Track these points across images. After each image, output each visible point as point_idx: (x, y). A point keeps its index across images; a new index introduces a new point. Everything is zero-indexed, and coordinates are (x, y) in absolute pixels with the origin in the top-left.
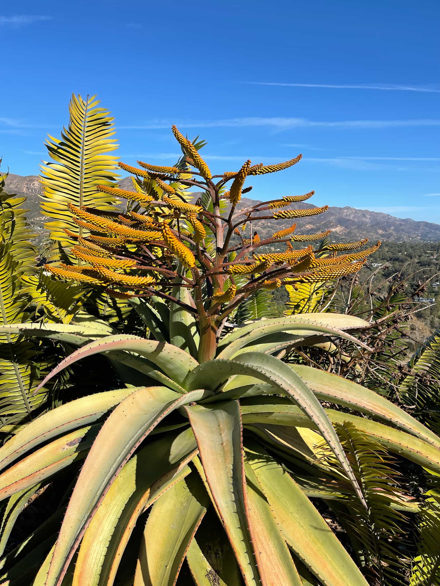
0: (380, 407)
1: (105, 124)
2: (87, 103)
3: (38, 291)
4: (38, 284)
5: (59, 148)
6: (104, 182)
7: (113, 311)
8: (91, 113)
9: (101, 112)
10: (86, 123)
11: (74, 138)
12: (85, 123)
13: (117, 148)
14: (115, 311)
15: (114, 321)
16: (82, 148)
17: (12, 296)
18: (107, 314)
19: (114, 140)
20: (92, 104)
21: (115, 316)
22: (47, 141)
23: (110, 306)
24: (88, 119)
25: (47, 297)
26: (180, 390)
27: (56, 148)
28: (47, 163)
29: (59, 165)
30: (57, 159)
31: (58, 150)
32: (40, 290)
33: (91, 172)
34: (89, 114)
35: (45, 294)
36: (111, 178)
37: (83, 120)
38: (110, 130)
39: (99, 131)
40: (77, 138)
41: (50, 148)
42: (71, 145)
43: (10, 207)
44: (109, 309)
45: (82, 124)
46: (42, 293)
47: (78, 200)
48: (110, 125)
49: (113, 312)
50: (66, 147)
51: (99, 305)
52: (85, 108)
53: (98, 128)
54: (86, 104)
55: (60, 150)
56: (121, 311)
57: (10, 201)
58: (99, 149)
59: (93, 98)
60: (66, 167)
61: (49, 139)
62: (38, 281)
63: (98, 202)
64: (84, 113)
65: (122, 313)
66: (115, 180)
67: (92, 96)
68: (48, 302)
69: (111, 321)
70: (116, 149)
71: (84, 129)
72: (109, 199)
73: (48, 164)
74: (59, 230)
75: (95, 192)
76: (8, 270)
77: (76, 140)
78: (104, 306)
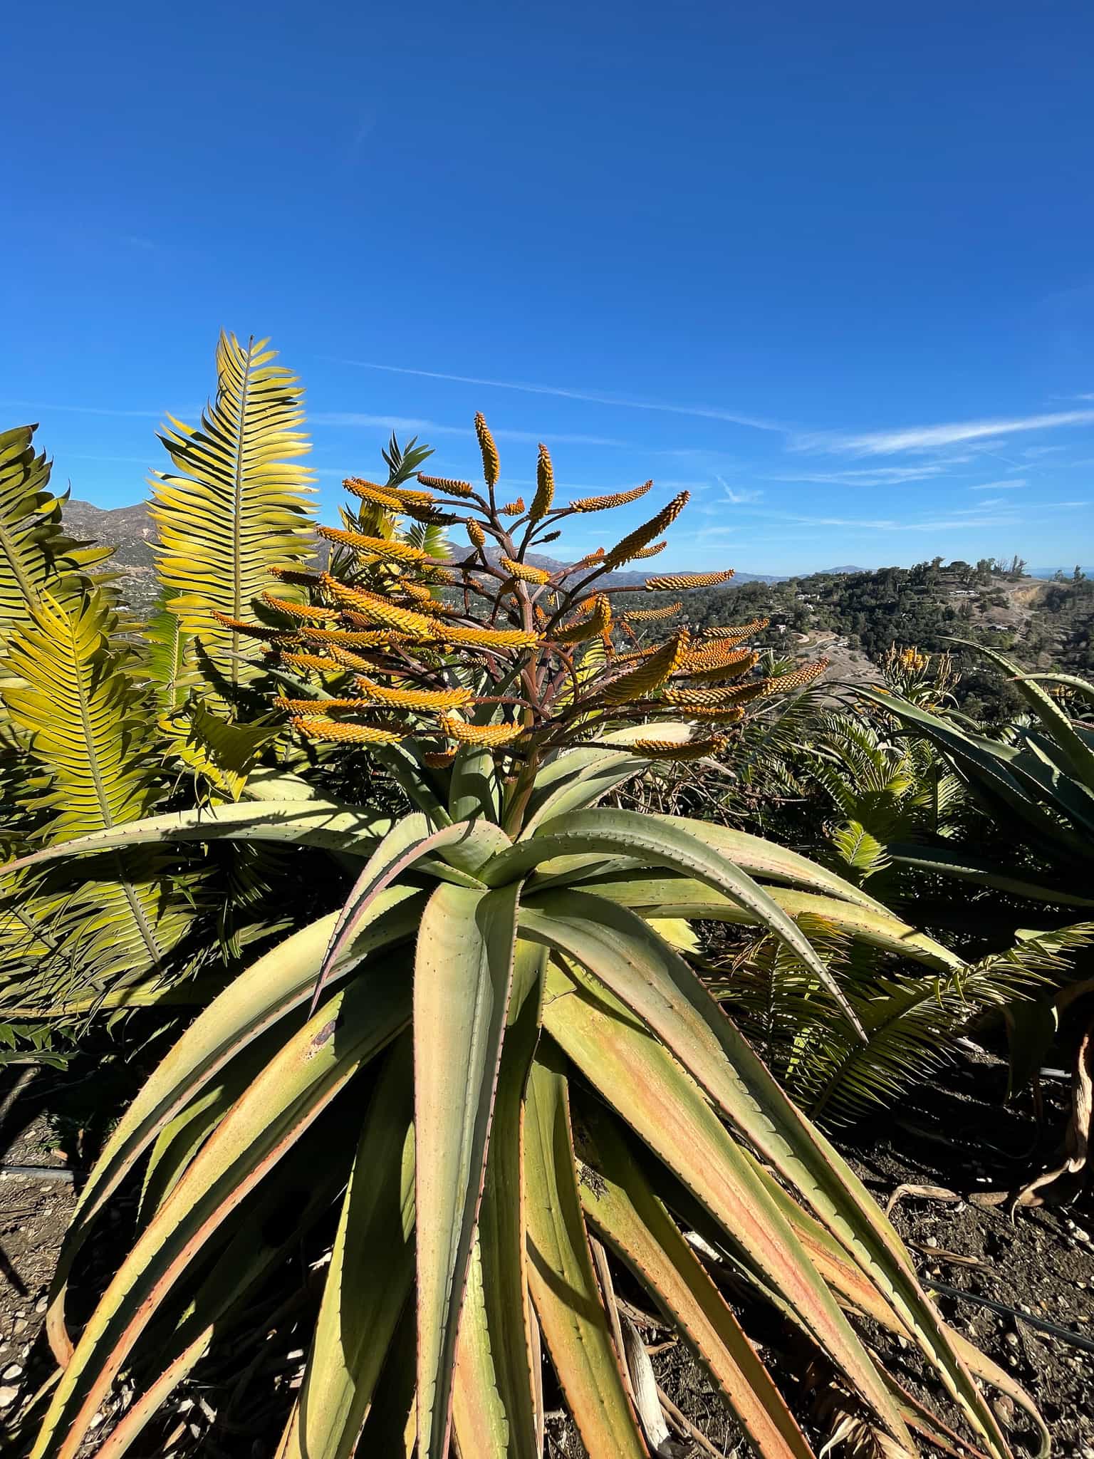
0: (788, 865)
1: (284, 401)
2: (249, 354)
3: (188, 748)
4: (188, 733)
5: (190, 444)
6: (285, 516)
7: (303, 752)
8: (259, 375)
9: (278, 376)
10: (247, 397)
11: (224, 426)
12: (244, 396)
13: (308, 450)
14: (306, 753)
15: (302, 770)
16: (237, 447)
17: (121, 760)
18: (290, 759)
19: (303, 435)
20: (260, 355)
21: (305, 761)
22: (164, 427)
23: (296, 745)
24: (250, 388)
25: (207, 756)
26: (470, 882)
27: (184, 445)
28: (163, 474)
29: (188, 480)
30: (183, 468)
31: (188, 449)
32: (193, 745)
33: (256, 497)
34: (253, 377)
35: (202, 751)
36: (297, 509)
37: (241, 389)
38: (295, 416)
39: (272, 415)
40: (228, 426)
41: (169, 445)
42: (217, 440)
43: (76, 566)
44: (297, 750)
45: (240, 397)
46: (196, 750)
47: (231, 551)
48: (296, 403)
49: (302, 754)
50: (206, 444)
51: (277, 745)
52: (244, 364)
53: (271, 407)
54: (246, 356)
55: (192, 450)
56: (315, 751)
57: (74, 555)
58: (274, 451)
59: (262, 344)
60: (206, 485)
61: (168, 422)
62: (189, 727)
63: (274, 555)
64: (243, 374)
65: (317, 754)
66: (304, 512)
67: (259, 340)
68: (210, 765)
69: (297, 771)
70: (308, 453)
71: (243, 407)
72: (292, 550)
73: (167, 477)
74: (192, 611)
75: (264, 536)
76: (114, 708)
77: (227, 430)
78: (286, 746)
